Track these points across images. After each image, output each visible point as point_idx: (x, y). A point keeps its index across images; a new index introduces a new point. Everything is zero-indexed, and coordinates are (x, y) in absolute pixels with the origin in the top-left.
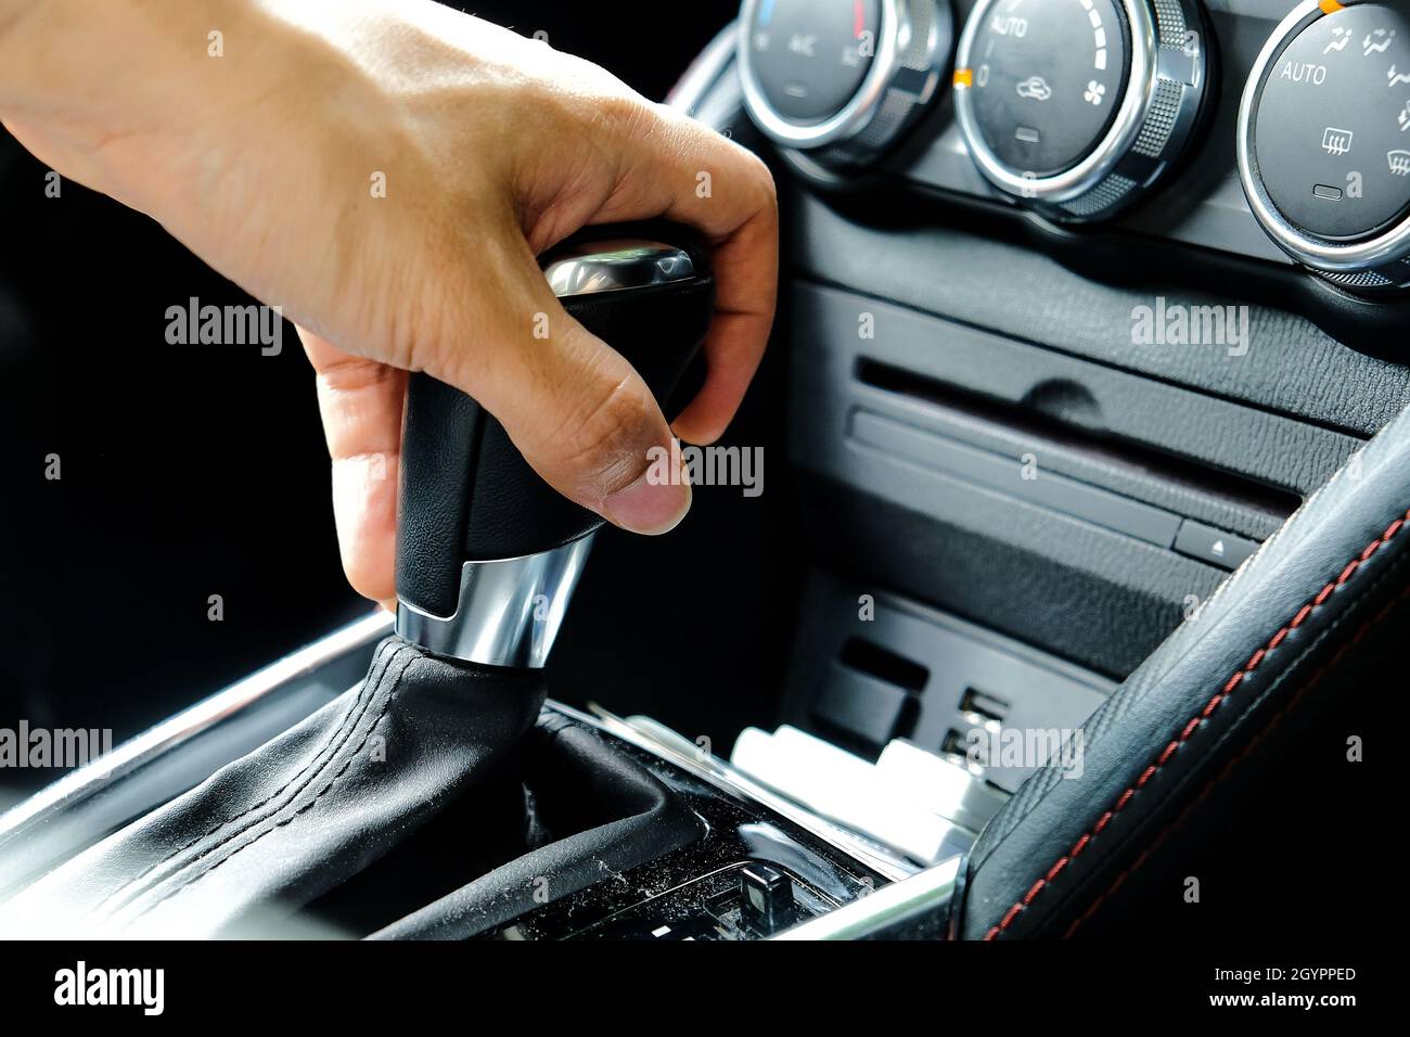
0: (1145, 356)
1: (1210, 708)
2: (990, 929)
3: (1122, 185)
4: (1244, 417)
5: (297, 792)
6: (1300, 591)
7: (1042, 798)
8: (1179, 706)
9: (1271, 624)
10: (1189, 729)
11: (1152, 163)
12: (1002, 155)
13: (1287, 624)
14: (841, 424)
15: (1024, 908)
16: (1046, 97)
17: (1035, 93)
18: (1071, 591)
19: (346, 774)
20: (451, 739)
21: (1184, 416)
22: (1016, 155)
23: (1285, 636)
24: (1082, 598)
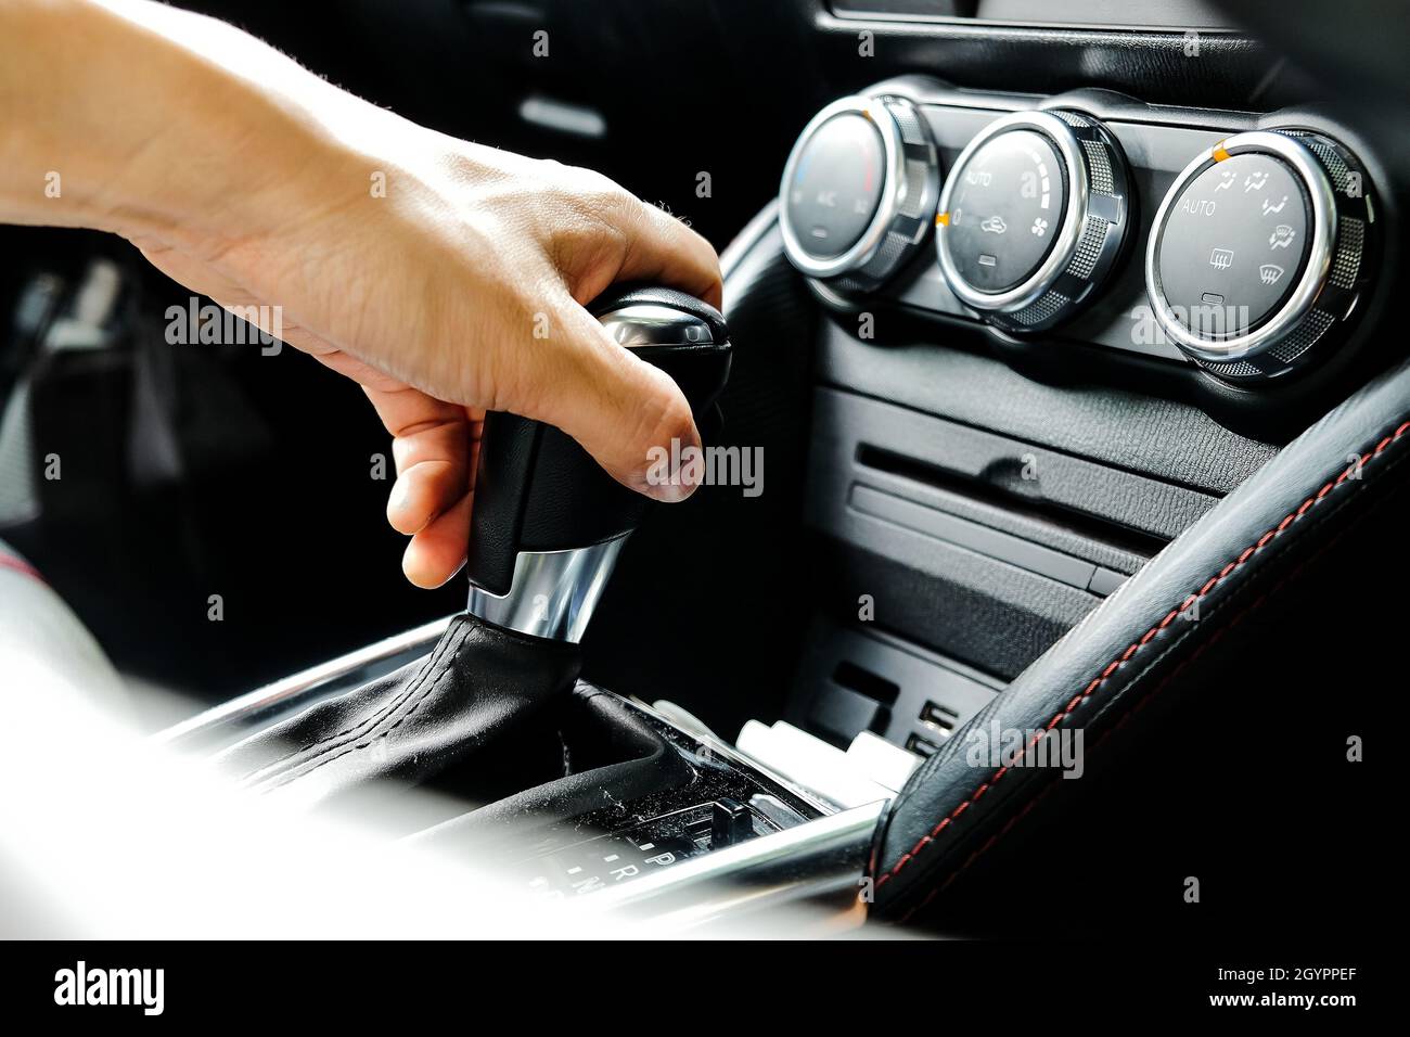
0: (1074, 440)
1: (1091, 688)
2: (903, 855)
3: (1059, 300)
4: (1148, 487)
5: (376, 725)
6: (1169, 599)
7: (953, 755)
8: (1066, 686)
9: (1143, 625)
10: (1073, 704)
11: (1083, 284)
12: (967, 277)
13: (1157, 626)
14: (845, 495)
15: (932, 840)
16: (1003, 231)
17: (995, 228)
18: (1009, 624)
19: (415, 712)
20: (498, 690)
21: (1102, 486)
22: (979, 276)
23: (1155, 634)
24: (1017, 628)
